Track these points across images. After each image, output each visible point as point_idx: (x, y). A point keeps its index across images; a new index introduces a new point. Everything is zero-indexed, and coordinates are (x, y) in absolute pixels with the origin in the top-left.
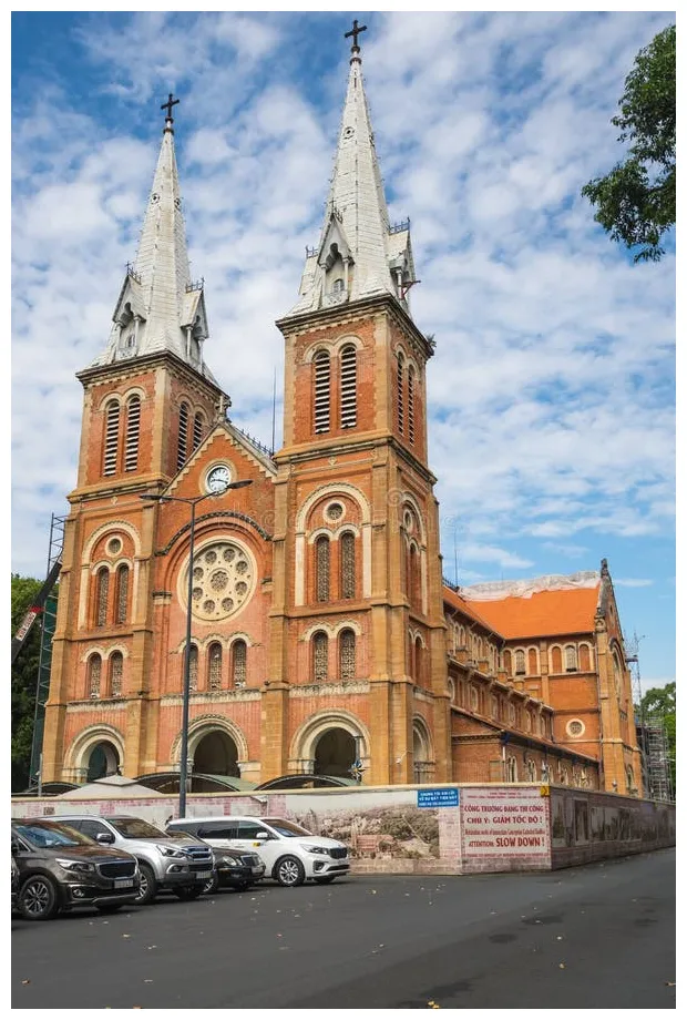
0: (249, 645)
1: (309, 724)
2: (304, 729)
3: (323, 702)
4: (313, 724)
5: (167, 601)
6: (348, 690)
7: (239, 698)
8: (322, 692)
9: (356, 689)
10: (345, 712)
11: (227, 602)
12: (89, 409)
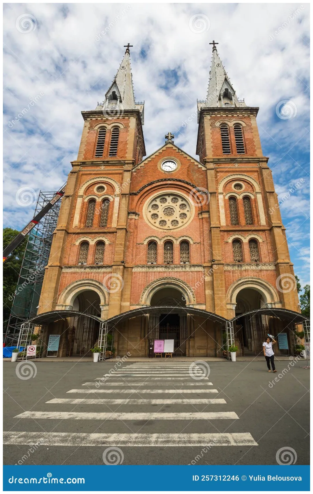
0: (191, 242)
1: (236, 285)
2: (234, 287)
3: (244, 274)
4: (239, 284)
5: (137, 218)
6: (259, 268)
7: (188, 269)
8: (244, 268)
9: (264, 268)
10: (259, 279)
11: (174, 222)
12: (87, 128)
